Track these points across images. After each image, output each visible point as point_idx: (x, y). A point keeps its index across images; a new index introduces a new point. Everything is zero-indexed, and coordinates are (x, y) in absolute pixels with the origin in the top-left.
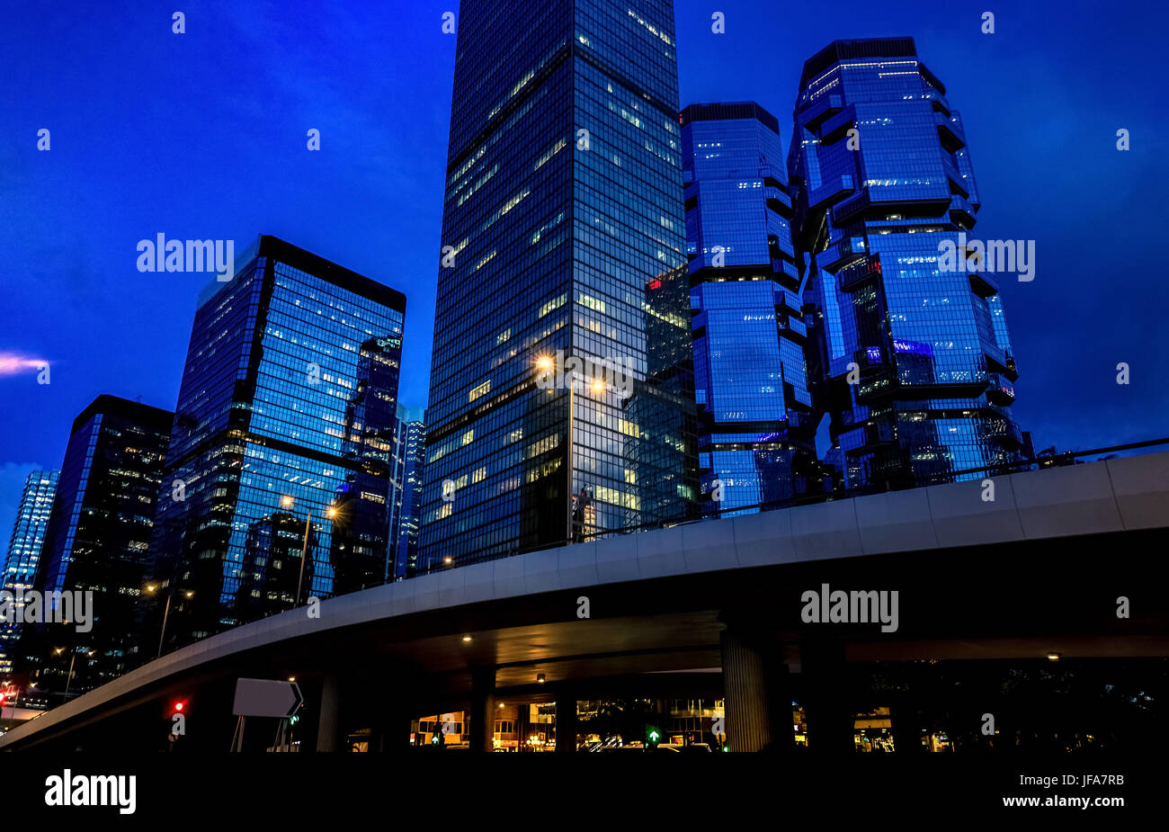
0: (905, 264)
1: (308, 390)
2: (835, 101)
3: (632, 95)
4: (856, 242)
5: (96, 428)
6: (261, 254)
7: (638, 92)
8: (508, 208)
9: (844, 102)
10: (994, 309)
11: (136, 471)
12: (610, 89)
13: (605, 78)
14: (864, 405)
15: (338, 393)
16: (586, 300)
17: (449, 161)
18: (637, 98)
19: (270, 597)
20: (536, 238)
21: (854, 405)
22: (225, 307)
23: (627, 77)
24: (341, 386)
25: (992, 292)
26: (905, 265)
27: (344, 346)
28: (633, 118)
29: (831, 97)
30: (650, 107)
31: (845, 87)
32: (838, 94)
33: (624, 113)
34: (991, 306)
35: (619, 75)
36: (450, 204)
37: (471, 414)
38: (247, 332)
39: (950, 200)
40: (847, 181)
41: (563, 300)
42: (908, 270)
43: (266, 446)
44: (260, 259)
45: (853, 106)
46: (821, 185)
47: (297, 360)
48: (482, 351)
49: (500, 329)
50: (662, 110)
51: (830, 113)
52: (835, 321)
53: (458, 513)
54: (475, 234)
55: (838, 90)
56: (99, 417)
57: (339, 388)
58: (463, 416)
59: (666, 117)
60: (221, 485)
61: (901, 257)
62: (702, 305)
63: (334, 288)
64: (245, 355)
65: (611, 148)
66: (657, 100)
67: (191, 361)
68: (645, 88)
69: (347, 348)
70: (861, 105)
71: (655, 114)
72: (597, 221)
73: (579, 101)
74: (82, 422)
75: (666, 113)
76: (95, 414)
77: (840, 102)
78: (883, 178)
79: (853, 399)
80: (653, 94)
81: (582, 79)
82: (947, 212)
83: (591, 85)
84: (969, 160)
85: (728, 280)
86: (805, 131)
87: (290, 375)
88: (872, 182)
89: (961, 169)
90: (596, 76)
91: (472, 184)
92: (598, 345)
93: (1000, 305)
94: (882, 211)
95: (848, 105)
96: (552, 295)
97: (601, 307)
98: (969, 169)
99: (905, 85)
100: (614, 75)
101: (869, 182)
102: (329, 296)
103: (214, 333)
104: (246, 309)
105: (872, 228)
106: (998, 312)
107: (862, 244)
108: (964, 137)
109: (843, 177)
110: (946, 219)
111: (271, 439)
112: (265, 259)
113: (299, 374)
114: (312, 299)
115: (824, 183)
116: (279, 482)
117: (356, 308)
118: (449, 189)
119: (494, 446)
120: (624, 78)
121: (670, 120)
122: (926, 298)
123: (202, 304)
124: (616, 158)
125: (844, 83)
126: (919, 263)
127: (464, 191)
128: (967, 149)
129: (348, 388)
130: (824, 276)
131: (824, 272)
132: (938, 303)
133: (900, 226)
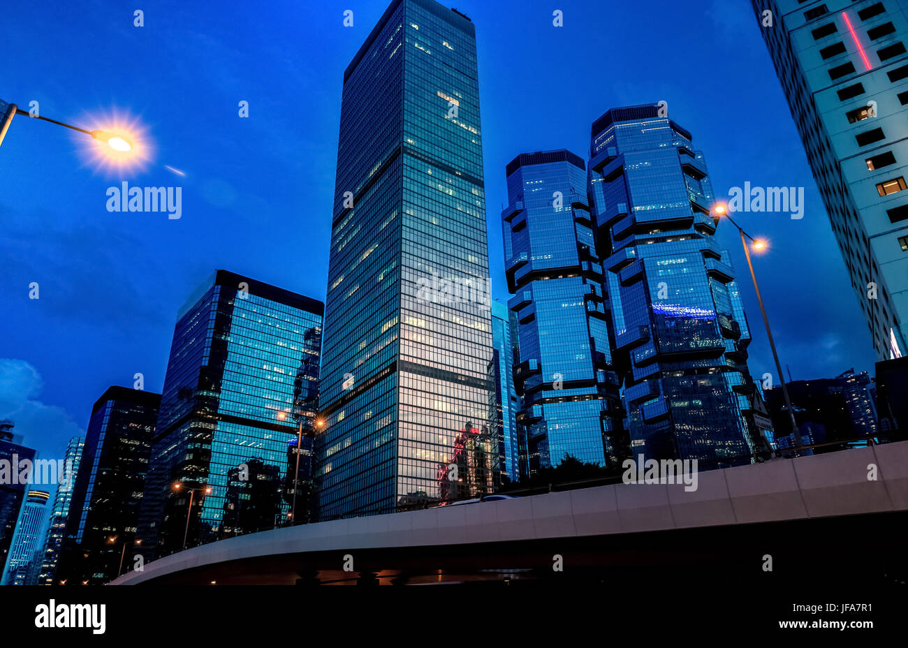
0: (662, 265)
1: (252, 378)
2: (611, 152)
3: (447, 174)
4: (629, 251)
5: (108, 411)
6: (217, 284)
7: (451, 171)
8: (366, 255)
9: (618, 153)
10: (732, 291)
11: (137, 440)
12: (430, 172)
13: (426, 165)
14: (640, 367)
15: (274, 378)
16: (410, 320)
17: (333, 219)
18: (450, 175)
19: (226, 531)
20: (381, 278)
21: (633, 367)
22: (194, 321)
23: (443, 162)
24: (276, 372)
25: (728, 279)
26: (662, 267)
27: (278, 343)
28: (447, 189)
29: (609, 148)
30: (460, 179)
31: (618, 142)
32: (613, 146)
33: (440, 187)
34: (729, 289)
35: (438, 161)
36: (333, 250)
37: (343, 399)
38: (207, 340)
39: (693, 217)
40: (622, 208)
41: (396, 320)
42: (664, 269)
43: (221, 421)
44: (216, 287)
45: (622, 156)
46: (605, 210)
47: (244, 357)
48: (351, 355)
49: (359, 340)
50: (469, 181)
51: (609, 160)
52: (618, 307)
53: (335, 470)
54: (346, 273)
55: (614, 143)
56: (110, 403)
57: (275, 374)
58: (339, 400)
59: (473, 185)
60: (189, 451)
61: (659, 260)
62: (532, 298)
63: (270, 303)
64: (206, 357)
65: (430, 213)
66: (466, 174)
67: (172, 360)
68: (457, 168)
69: (281, 345)
70: (628, 154)
71: (465, 184)
72: (419, 264)
73: (407, 184)
74: (99, 406)
75: (473, 182)
76: (106, 401)
77: (615, 152)
78: (646, 204)
79: (633, 364)
80: (463, 170)
81: (409, 168)
82: (693, 226)
83: (416, 171)
84: (711, 185)
85: (551, 278)
86: (593, 172)
87: (239, 368)
88: (638, 208)
89: (704, 192)
90: (419, 165)
91: (346, 237)
92: (419, 350)
93: (736, 289)
94: (646, 227)
95: (620, 153)
96: (389, 317)
97: (422, 324)
98: (710, 191)
99: (661, 137)
100: (433, 162)
101: (635, 208)
102: (267, 309)
103: (187, 340)
104: (206, 323)
105: (639, 240)
106: (736, 294)
107: (633, 252)
108: (706, 169)
109: (619, 205)
110: (692, 230)
111: (226, 415)
112: (220, 287)
113: (245, 367)
114: (254, 312)
115: (607, 209)
116: (231, 446)
117: (287, 315)
118: (334, 239)
119: (356, 422)
120: (441, 163)
121: (476, 186)
122: (678, 289)
123: (180, 318)
124: (434, 219)
125: (617, 138)
126: (672, 264)
127: (341, 242)
128: (709, 178)
129: (281, 374)
130: (609, 276)
131: (609, 272)
132: (686, 292)
133: (660, 238)
